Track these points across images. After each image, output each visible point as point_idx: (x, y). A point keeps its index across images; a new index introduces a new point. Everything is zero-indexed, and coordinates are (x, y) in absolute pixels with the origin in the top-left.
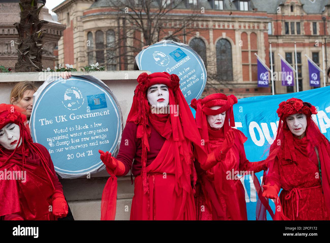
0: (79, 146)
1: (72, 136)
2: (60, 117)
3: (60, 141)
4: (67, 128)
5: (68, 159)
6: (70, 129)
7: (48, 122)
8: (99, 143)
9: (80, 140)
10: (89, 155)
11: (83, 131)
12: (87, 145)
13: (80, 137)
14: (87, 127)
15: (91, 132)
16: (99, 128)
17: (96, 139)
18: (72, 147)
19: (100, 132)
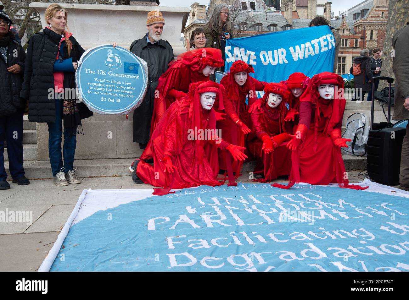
0: (111, 94)
1: (107, 86)
2: (101, 71)
3: (98, 87)
4: (105, 80)
5: (101, 100)
6: (107, 81)
7: (91, 72)
8: (126, 96)
9: (113, 90)
10: (117, 102)
11: (116, 85)
12: (117, 94)
13: (113, 88)
14: (120, 83)
15: (122, 87)
16: (129, 86)
17: (125, 93)
18: (106, 93)
19: (129, 89)
